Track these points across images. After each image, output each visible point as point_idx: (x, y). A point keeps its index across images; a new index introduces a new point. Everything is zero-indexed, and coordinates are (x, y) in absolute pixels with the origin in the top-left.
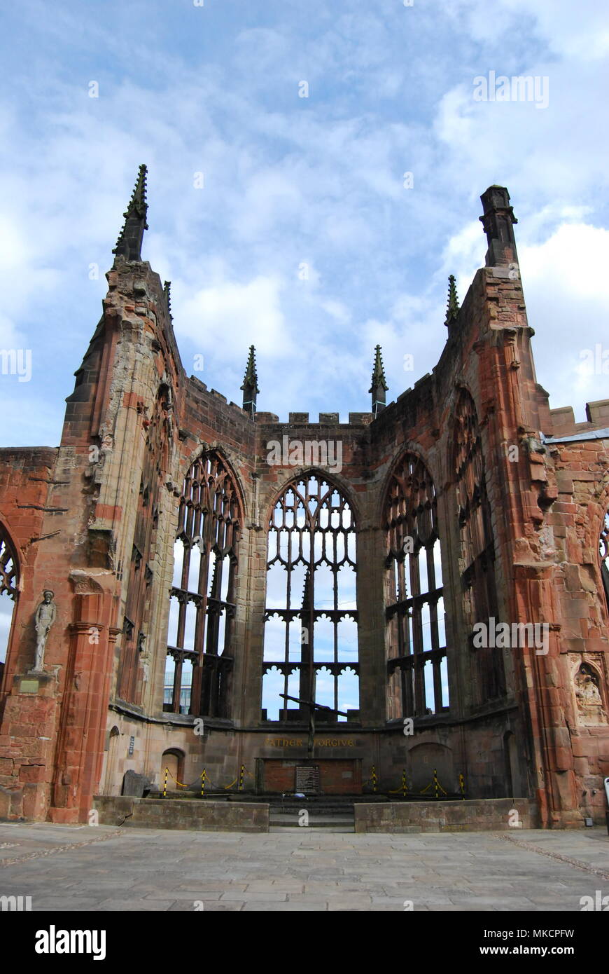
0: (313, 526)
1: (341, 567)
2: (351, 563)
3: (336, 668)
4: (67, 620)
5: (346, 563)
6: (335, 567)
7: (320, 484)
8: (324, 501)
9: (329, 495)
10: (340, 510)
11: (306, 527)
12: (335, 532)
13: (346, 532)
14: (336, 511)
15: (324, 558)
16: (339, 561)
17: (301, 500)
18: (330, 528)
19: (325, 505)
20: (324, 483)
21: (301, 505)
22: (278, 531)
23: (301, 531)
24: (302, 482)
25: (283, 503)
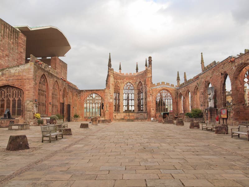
0: (129, 89)
3: (132, 106)
4: (109, 105)
9: (131, 85)
10: (132, 87)
12: (132, 90)
15: (130, 93)
16: (132, 93)
17: (127, 85)
22: (125, 90)
23: (127, 90)
24: (127, 83)
25: (125, 86)
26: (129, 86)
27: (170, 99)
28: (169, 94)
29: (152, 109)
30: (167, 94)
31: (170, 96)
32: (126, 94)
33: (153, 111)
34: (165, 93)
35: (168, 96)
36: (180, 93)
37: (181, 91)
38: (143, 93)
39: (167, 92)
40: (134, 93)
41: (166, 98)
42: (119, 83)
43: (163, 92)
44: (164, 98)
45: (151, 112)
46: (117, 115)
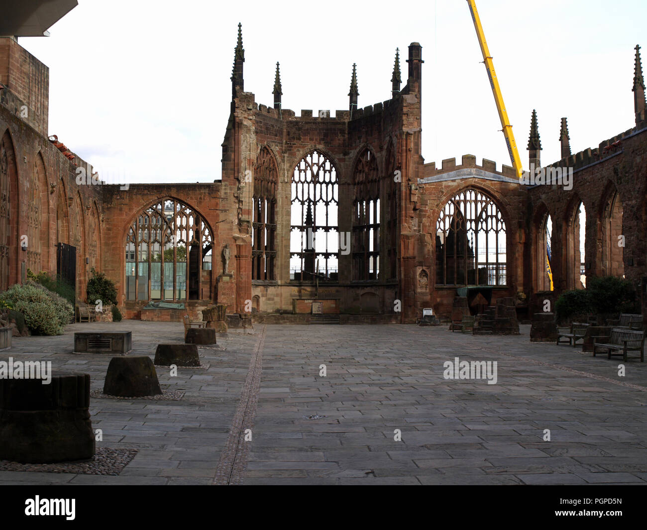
0: (315, 180)
1: (330, 203)
2: (335, 201)
5: (333, 201)
6: (327, 203)
7: (319, 156)
8: (322, 166)
9: (324, 163)
10: (330, 171)
11: (312, 181)
12: (327, 184)
13: (333, 184)
14: (327, 172)
15: (321, 198)
16: (329, 200)
17: (309, 165)
18: (324, 182)
19: (322, 168)
20: (322, 156)
21: (309, 168)
22: (297, 183)
23: (309, 183)
24: (309, 155)
25: (299, 167)
26: (315, 169)
27: (497, 232)
28: (492, 209)
29: (419, 270)
30: (485, 209)
31: (496, 216)
32: (303, 203)
33: (424, 281)
34: (476, 201)
35: (487, 216)
36: (538, 203)
37: (543, 196)
38: (379, 201)
39: (484, 198)
40: (336, 199)
41: (482, 223)
42: (272, 153)
43: (468, 201)
44: (471, 223)
45: (415, 286)
46: (263, 296)
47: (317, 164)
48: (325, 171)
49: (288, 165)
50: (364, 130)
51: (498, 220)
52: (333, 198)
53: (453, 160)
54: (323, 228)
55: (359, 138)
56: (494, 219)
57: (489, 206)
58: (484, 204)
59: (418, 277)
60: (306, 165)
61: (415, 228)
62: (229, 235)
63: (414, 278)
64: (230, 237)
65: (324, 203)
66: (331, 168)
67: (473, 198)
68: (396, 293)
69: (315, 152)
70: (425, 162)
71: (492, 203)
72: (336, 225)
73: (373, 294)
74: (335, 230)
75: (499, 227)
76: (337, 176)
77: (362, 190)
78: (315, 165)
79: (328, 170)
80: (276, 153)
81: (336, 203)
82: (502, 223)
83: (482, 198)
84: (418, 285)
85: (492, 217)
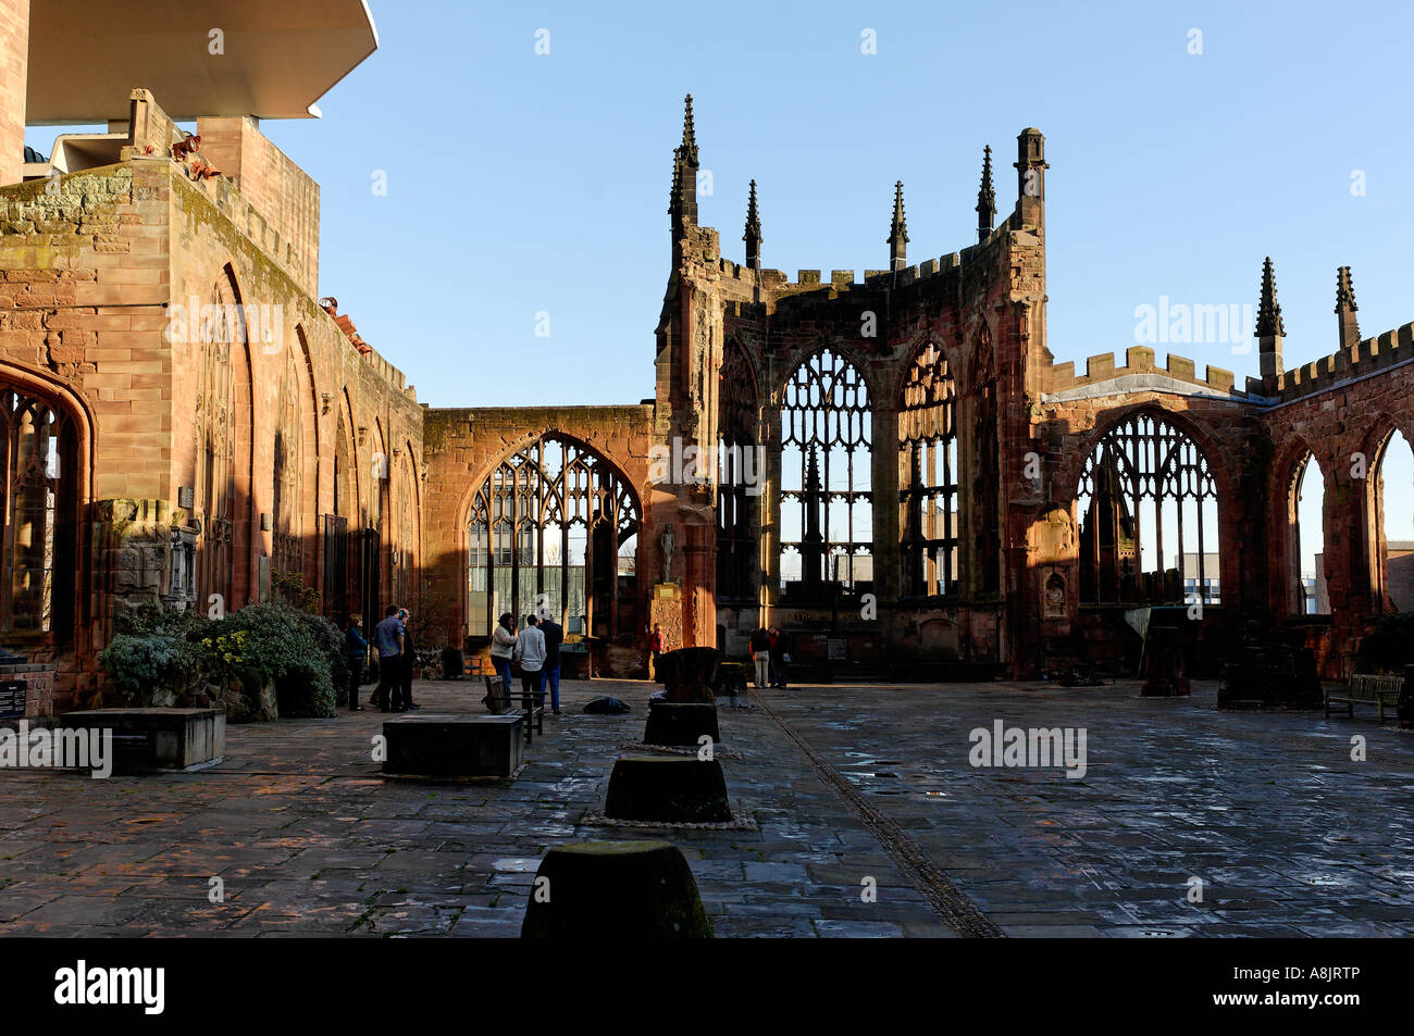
0: (827, 405)
1: (856, 448)
2: (866, 444)
5: (861, 444)
6: (850, 448)
7: (834, 358)
8: (839, 376)
9: (844, 370)
10: (856, 387)
11: (820, 405)
12: (850, 411)
13: (861, 411)
14: (851, 388)
15: (839, 437)
16: (853, 442)
17: (815, 376)
18: (845, 407)
19: (839, 382)
20: (839, 357)
21: (815, 381)
22: (792, 409)
23: (815, 410)
24: (815, 357)
25: (796, 379)
26: (827, 382)
27: (1200, 498)
28: (1190, 454)
29: (1046, 574)
30: (1174, 453)
31: (1198, 468)
32: (803, 447)
33: (1057, 595)
34: (1157, 438)
35: (1180, 468)
36: (1289, 439)
37: (1299, 426)
38: (954, 441)
39: (1172, 432)
40: (868, 439)
41: (1169, 481)
42: (744, 353)
43: (1141, 437)
44: (1147, 481)
45: (1038, 604)
46: (730, 626)
47: (831, 373)
48: (846, 387)
49: (776, 374)
50: (922, 305)
51: (1200, 476)
52: (861, 438)
53: (1110, 357)
54: (843, 495)
55: (914, 321)
56: (1194, 474)
57: (1183, 449)
58: (1172, 443)
59: (1045, 588)
60: (808, 374)
61: (1038, 491)
62: (670, 508)
63: (1037, 590)
64: (675, 510)
65: (845, 448)
66: (858, 380)
67: (1151, 432)
68: (999, 619)
69: (827, 351)
70: (1056, 362)
71: (1188, 441)
72: (868, 489)
73: (946, 624)
74: (867, 500)
75: (1204, 490)
76: (869, 396)
77: (919, 421)
78: (827, 375)
79: (851, 385)
80: (754, 352)
81: (867, 448)
82: (1209, 482)
83: (1168, 432)
84: (1045, 603)
85: (1189, 468)
